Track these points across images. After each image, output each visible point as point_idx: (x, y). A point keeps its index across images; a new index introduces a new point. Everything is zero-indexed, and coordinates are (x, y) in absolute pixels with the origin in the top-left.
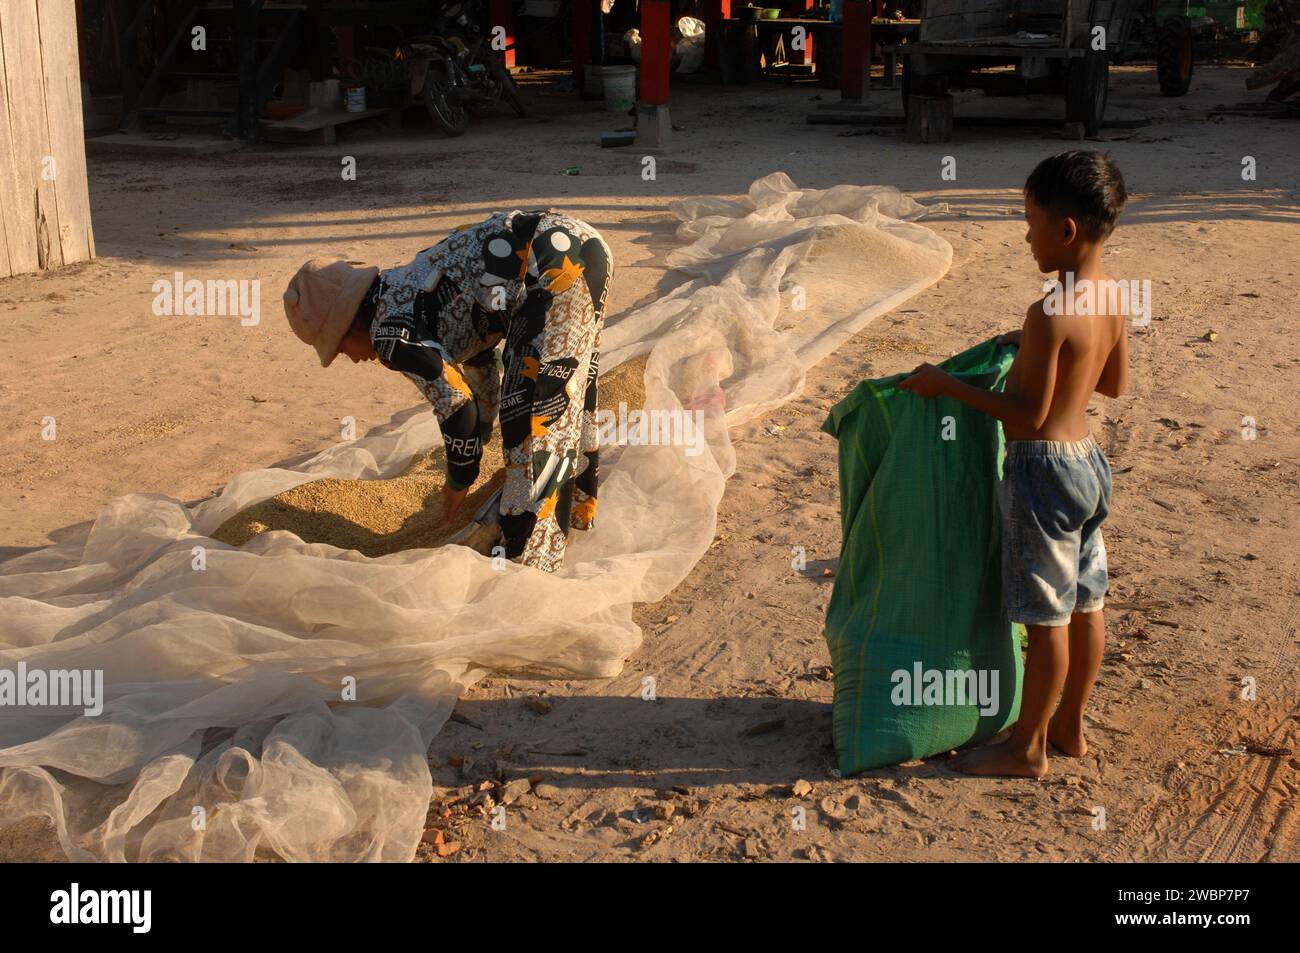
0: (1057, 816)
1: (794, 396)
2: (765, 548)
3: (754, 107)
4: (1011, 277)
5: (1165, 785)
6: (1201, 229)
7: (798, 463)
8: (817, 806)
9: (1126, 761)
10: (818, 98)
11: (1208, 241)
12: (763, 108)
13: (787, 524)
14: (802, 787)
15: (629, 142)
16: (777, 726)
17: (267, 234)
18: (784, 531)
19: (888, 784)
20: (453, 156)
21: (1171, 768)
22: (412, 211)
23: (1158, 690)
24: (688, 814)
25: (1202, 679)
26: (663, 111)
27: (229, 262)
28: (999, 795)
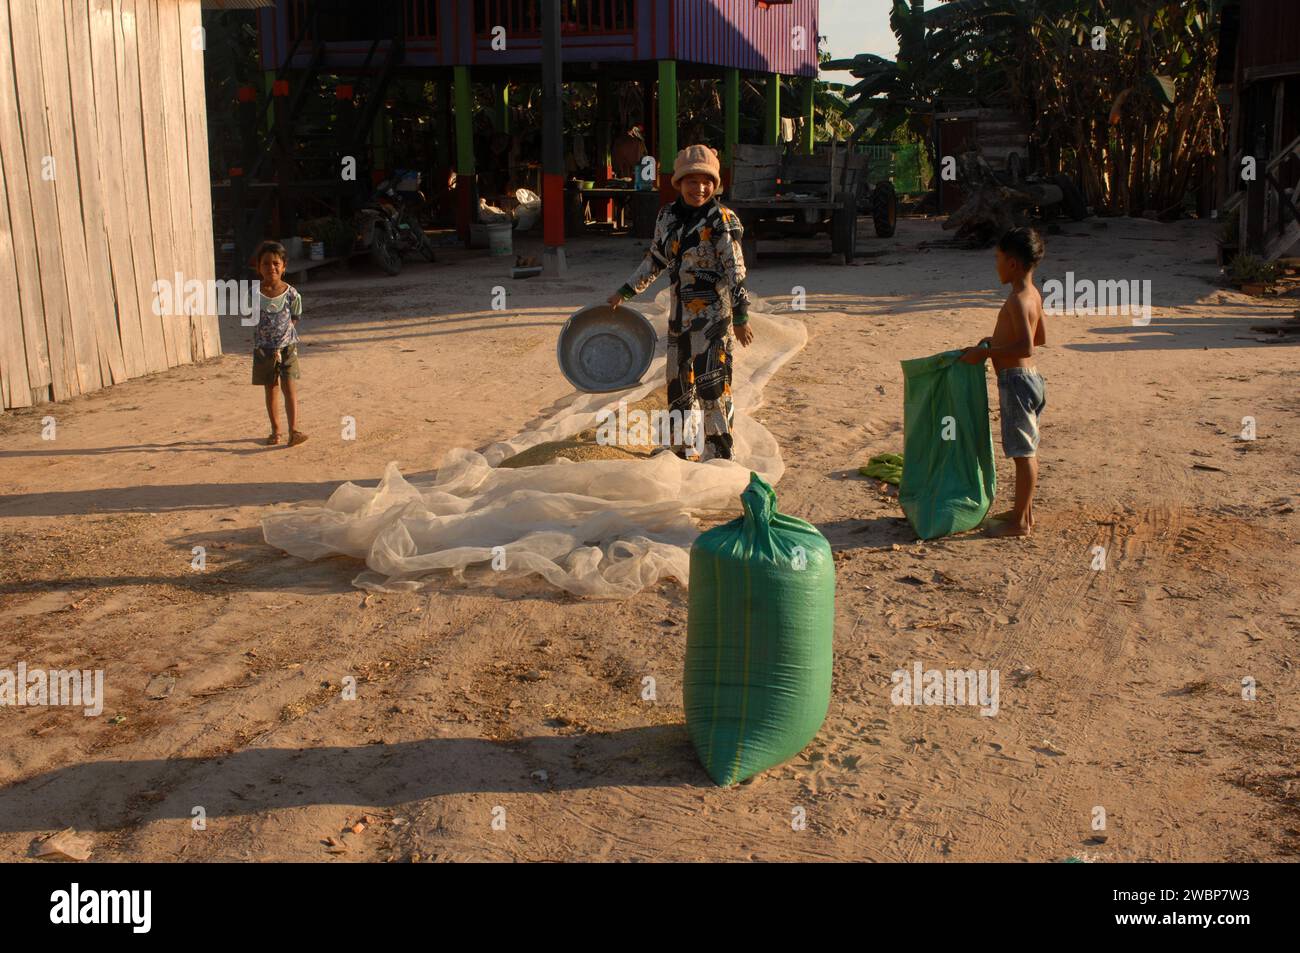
0: (1022, 549)
1: (760, 406)
2: (799, 470)
3: (596, 252)
4: (849, 344)
5: (1065, 538)
6: (952, 314)
7: (787, 436)
8: (908, 552)
9: (1042, 530)
10: (640, 244)
11: (960, 320)
12: (603, 252)
13: (803, 460)
14: (896, 547)
15: (537, 273)
16: (865, 529)
17: (326, 338)
18: (804, 463)
19: (935, 544)
20: (408, 288)
21: (1065, 532)
22: (417, 321)
23: (1043, 508)
24: (848, 558)
25: (1062, 503)
26: (561, 251)
27: (316, 354)
28: (991, 545)
